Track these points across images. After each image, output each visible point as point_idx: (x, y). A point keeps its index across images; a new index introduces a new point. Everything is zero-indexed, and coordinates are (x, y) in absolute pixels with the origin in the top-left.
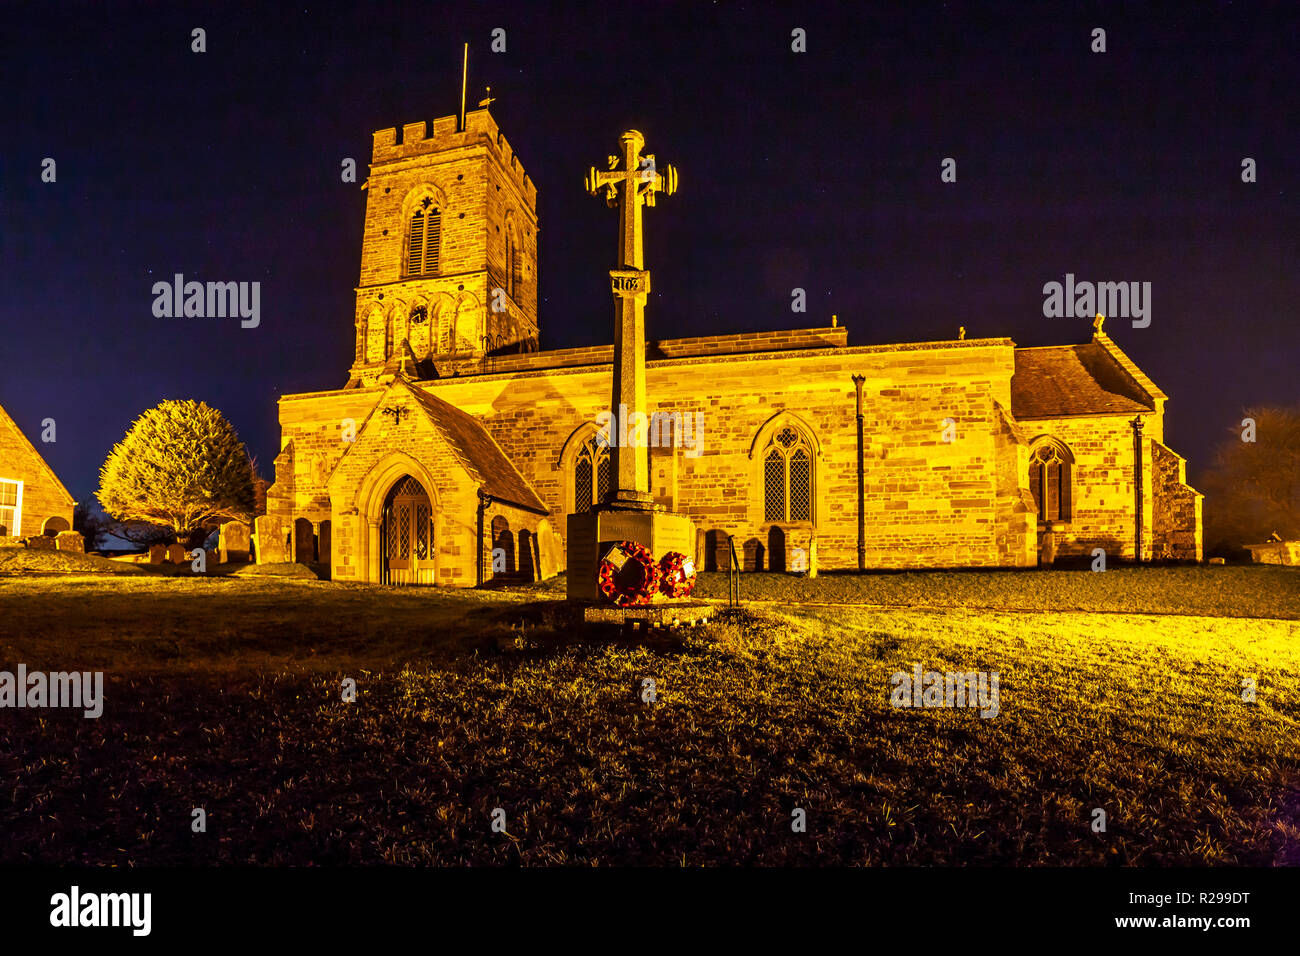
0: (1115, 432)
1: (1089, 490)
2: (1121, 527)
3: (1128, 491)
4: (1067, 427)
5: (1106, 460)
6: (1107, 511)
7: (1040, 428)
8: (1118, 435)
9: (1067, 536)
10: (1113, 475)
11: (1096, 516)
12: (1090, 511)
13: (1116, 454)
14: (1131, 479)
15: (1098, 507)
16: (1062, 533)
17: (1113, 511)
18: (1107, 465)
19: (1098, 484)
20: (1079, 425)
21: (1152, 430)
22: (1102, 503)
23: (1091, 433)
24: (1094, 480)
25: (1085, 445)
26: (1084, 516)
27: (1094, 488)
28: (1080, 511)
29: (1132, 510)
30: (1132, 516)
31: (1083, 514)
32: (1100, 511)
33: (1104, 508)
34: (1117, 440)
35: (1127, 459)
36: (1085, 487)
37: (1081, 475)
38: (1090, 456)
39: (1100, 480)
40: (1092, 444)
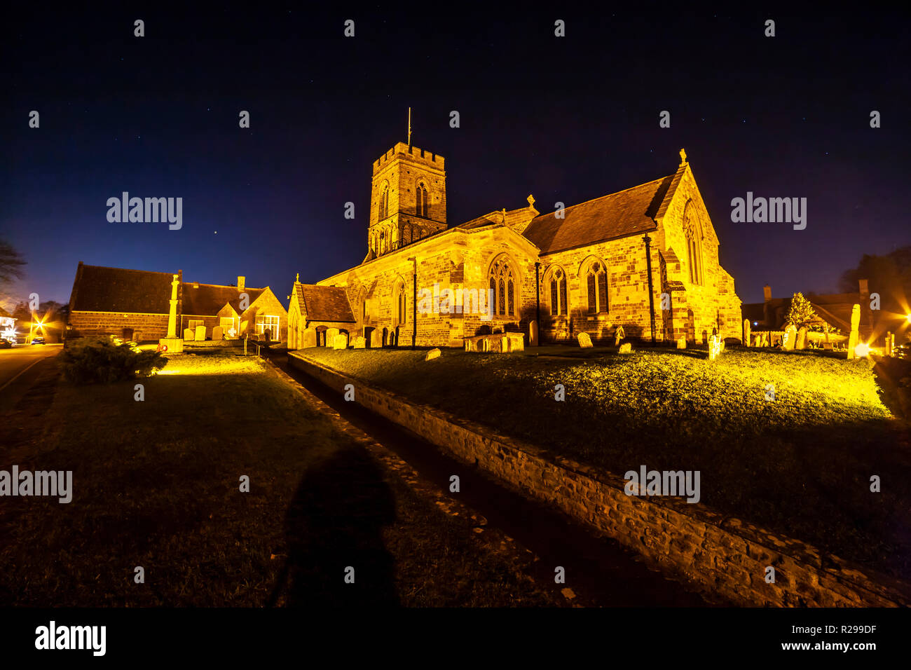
0: (633, 247)
1: (619, 290)
2: (641, 316)
3: (644, 289)
4: (604, 248)
5: (629, 268)
6: (631, 305)
7: (589, 251)
8: (636, 249)
9: (607, 323)
10: (634, 278)
11: (624, 309)
12: (620, 305)
13: (635, 262)
14: (646, 280)
15: (625, 302)
16: (603, 321)
17: (635, 305)
18: (629, 271)
19: (624, 285)
20: (612, 245)
21: (659, 242)
22: (628, 299)
23: (619, 250)
24: (621, 283)
25: (615, 259)
26: (616, 309)
27: (622, 288)
28: (614, 306)
29: (647, 304)
30: (648, 307)
31: (616, 307)
32: (627, 305)
33: (629, 302)
34: (635, 252)
35: (641, 266)
36: (616, 289)
37: (614, 280)
38: (619, 266)
39: (625, 283)
40: (620, 258)
